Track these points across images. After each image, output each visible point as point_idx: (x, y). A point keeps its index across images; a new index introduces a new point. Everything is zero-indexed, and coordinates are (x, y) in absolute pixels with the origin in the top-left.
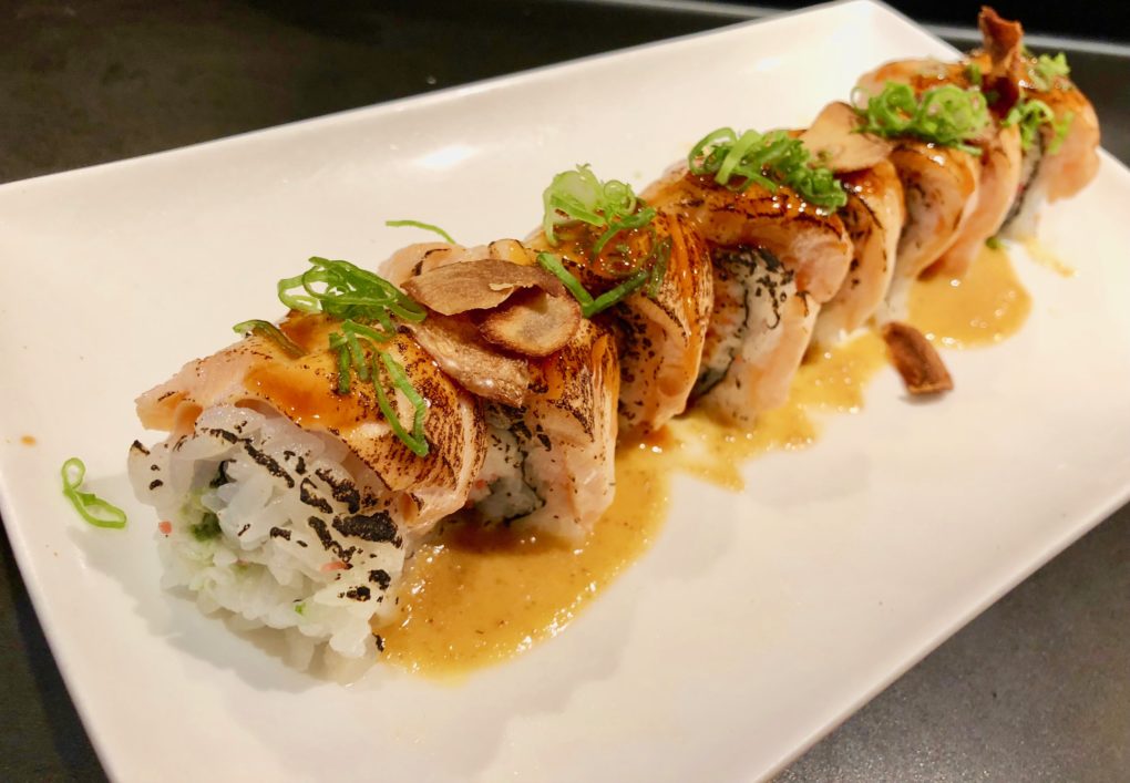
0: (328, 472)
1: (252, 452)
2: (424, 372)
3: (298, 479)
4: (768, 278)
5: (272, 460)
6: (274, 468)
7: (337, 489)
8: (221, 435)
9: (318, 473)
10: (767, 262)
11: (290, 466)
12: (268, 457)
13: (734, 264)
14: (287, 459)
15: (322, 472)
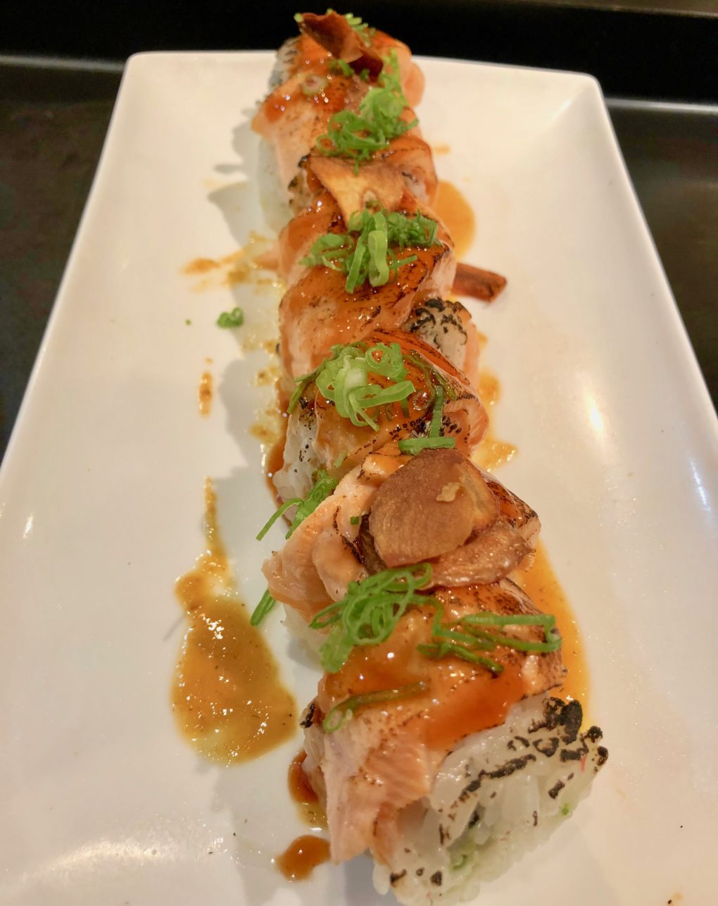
0: (534, 724)
1: (500, 774)
2: (489, 598)
3: (531, 750)
4: (445, 317)
5: (512, 762)
6: (520, 764)
7: (547, 725)
8: (469, 793)
9: (530, 731)
10: (436, 307)
11: (521, 751)
12: (507, 764)
13: (421, 328)
14: (515, 749)
15: (532, 728)
